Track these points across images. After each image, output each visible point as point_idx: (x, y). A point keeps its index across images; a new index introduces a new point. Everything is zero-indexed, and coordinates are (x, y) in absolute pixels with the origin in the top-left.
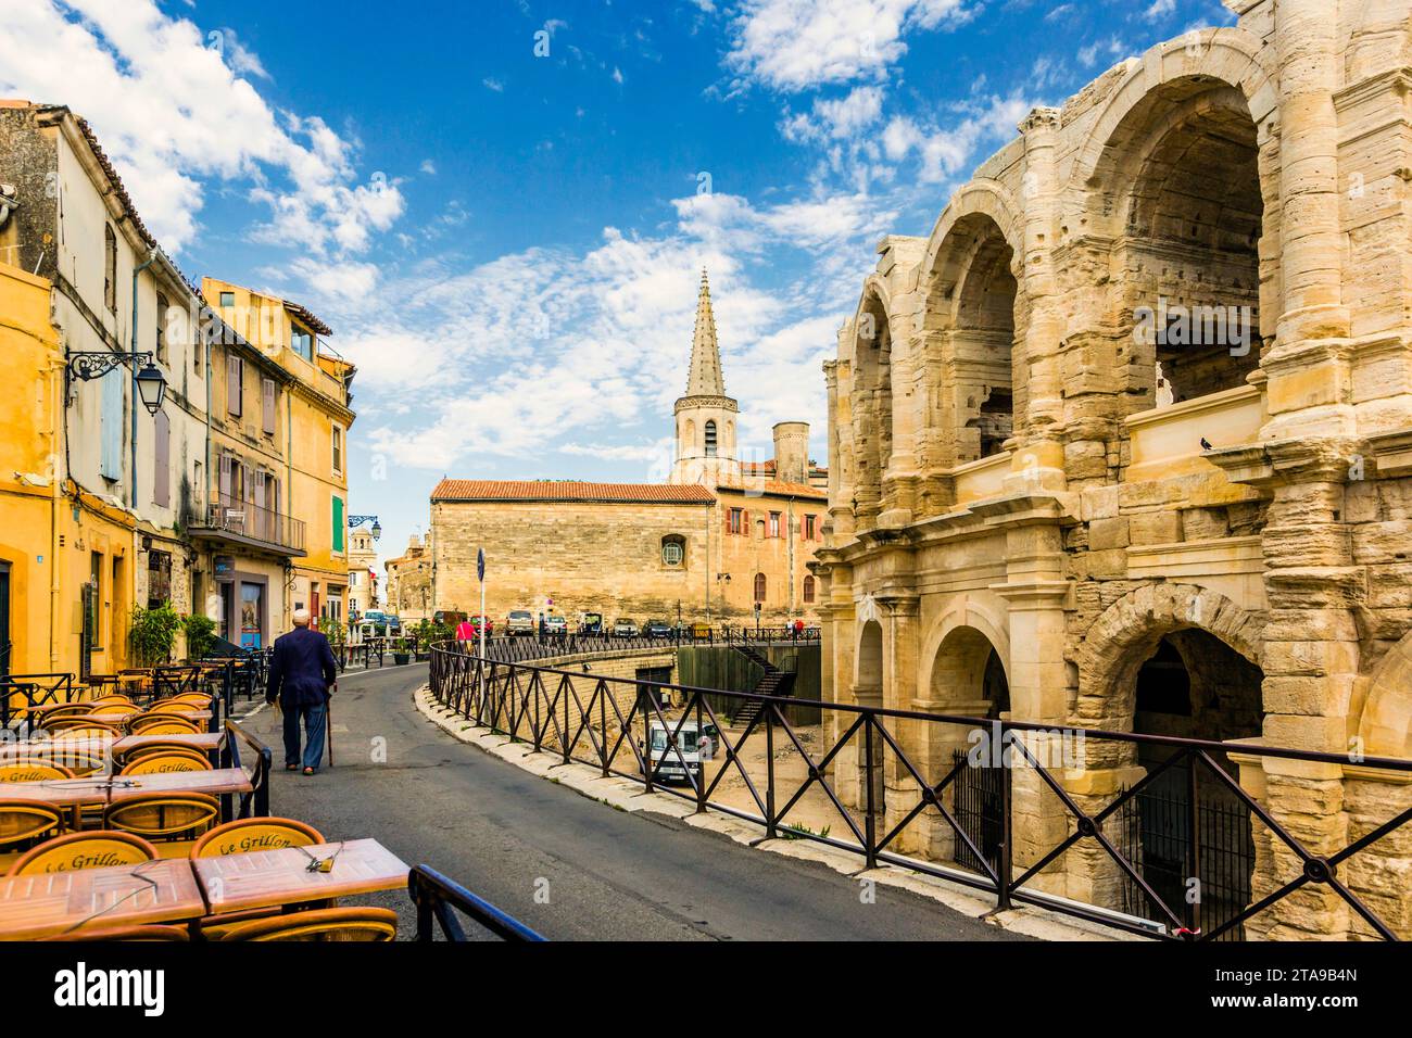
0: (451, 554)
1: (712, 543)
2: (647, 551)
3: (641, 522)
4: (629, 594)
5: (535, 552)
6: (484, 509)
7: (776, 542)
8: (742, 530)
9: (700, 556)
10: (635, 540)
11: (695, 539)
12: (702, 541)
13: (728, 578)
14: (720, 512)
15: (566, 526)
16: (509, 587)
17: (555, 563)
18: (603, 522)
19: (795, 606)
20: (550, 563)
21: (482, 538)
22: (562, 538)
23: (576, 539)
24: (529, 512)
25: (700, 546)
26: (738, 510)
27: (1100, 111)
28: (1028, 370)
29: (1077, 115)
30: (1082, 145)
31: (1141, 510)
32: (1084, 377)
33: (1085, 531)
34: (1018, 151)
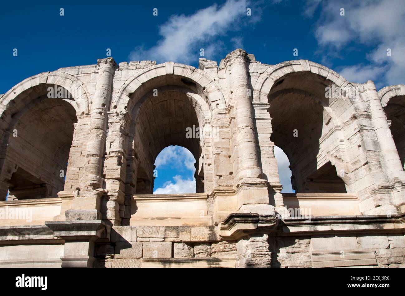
27: (141, 72)
28: (86, 160)
29: (127, 69)
30: (129, 80)
31: (151, 239)
32: (119, 171)
33: (112, 247)
34: (91, 70)
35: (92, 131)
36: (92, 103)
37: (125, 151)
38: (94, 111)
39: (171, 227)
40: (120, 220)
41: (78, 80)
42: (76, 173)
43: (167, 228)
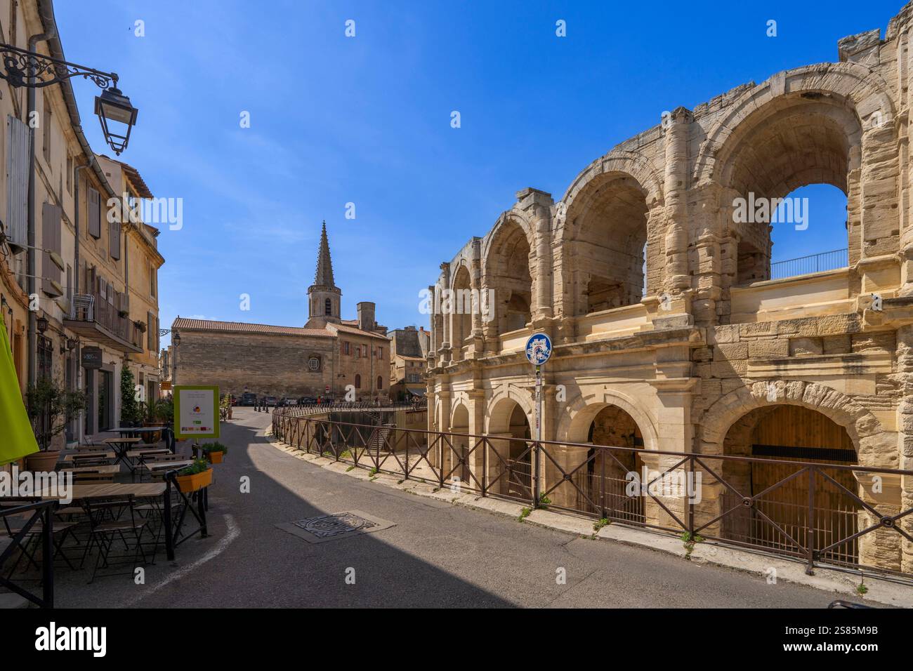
0: (185, 360)
1: (335, 359)
2: (302, 362)
3: (298, 347)
4: (292, 384)
5: (238, 361)
6: (206, 336)
7: (365, 360)
8: (350, 353)
9: (329, 365)
10: (294, 356)
11: (326, 356)
12: (330, 357)
13: (344, 376)
14: (339, 343)
15: (256, 347)
16: (222, 379)
17: (249, 366)
18: (277, 346)
19: (373, 391)
20: (246, 366)
21: (204, 352)
22: (254, 353)
23: (262, 354)
24: (234, 339)
25: (329, 360)
26: (348, 343)
27: (729, 111)
28: (667, 259)
29: (707, 113)
30: (712, 130)
31: (759, 338)
32: (710, 263)
33: (710, 350)
34: (655, 135)
35: (670, 221)
36: (663, 182)
37: (716, 235)
38: (667, 195)
39: (787, 321)
40: (718, 318)
41: (641, 155)
42: (657, 275)
43: (782, 322)
